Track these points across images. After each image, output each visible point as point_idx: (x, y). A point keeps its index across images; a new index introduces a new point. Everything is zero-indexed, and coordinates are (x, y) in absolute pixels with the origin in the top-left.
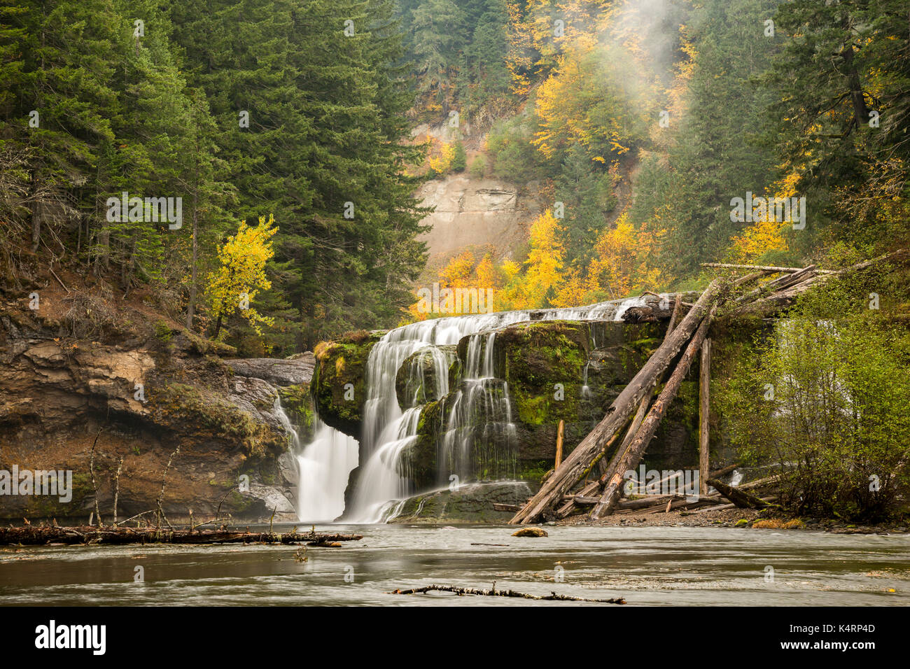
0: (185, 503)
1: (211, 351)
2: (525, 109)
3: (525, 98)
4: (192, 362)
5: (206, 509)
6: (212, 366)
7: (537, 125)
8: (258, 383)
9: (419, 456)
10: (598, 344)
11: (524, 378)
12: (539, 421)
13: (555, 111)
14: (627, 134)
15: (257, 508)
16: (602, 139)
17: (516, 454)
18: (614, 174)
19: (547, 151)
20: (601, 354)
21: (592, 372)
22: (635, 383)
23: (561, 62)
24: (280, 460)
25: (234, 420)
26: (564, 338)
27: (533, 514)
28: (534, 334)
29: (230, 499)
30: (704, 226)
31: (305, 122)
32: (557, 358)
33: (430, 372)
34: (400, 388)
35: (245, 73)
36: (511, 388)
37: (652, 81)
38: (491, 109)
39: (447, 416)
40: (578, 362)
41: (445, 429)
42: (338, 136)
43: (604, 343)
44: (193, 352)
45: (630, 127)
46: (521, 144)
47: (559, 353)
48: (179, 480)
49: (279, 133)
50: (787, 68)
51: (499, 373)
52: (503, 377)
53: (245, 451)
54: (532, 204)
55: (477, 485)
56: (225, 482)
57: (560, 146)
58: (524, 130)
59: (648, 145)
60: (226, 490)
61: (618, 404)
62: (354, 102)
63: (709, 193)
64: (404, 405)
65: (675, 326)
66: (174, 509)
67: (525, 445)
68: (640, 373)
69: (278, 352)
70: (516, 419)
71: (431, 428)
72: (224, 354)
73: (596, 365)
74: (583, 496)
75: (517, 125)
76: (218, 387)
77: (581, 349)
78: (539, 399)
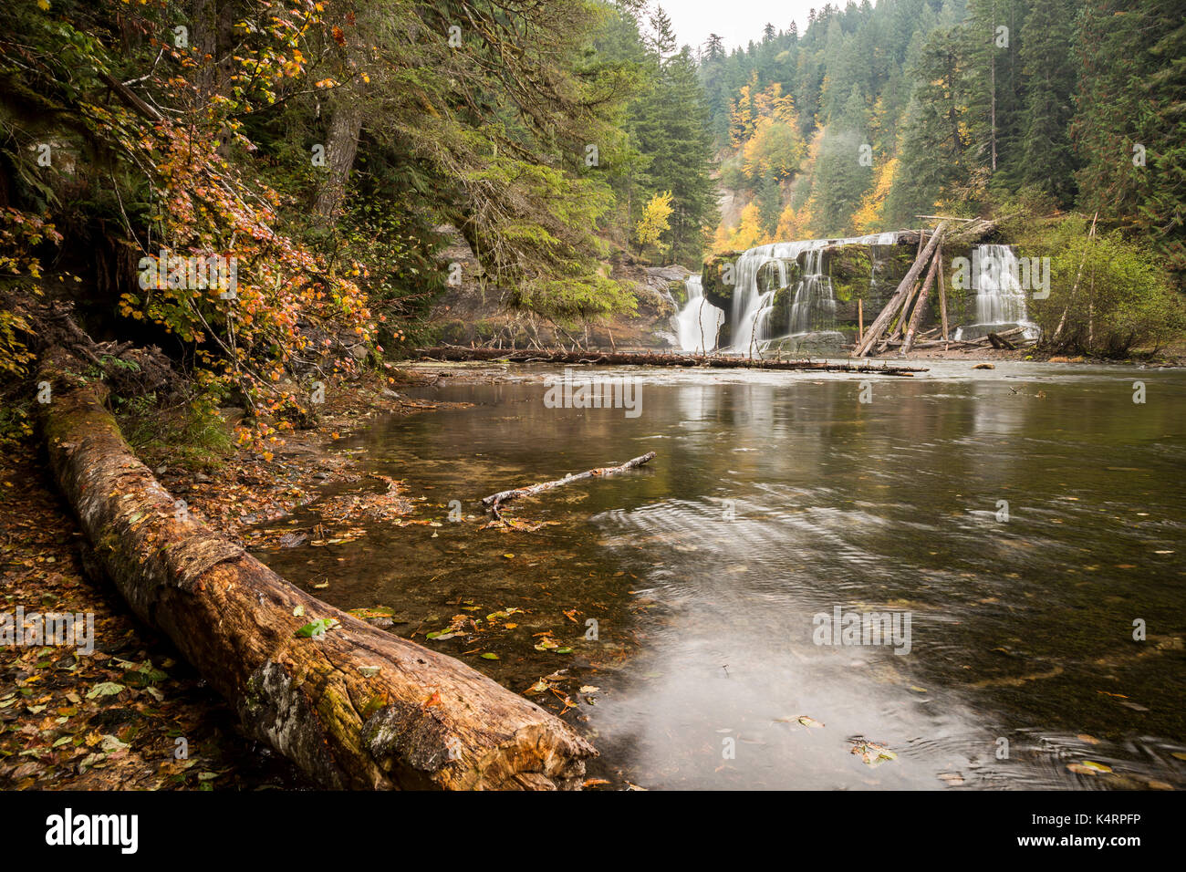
0: (628, 340)
1: (639, 262)
2: (738, 155)
3: (737, 149)
4: (631, 268)
5: (638, 343)
6: (639, 270)
7: (744, 161)
8: (659, 279)
9: (775, 318)
10: (877, 257)
11: (840, 276)
12: (847, 299)
13: (753, 155)
14: (789, 167)
15: (664, 344)
16: (777, 169)
17: (835, 317)
18: (782, 185)
19: (749, 175)
20: (880, 263)
21: (876, 273)
22: (907, 278)
23: (756, 131)
24: (671, 319)
25: (653, 298)
26: (861, 253)
27: (866, 350)
28: (846, 250)
29: (650, 338)
30: (837, 209)
31: (668, 147)
32: (857, 264)
33: (776, 272)
34: (759, 281)
35: (641, 123)
36: (832, 281)
37: (800, 141)
38: (721, 154)
39: (793, 296)
40: (869, 267)
41: (792, 303)
42: (682, 156)
43: (880, 257)
44: (631, 263)
45: (791, 163)
46: (736, 170)
47: (859, 261)
48: (625, 328)
49: (657, 153)
50: (922, 120)
51: (825, 272)
52: (828, 274)
53: (658, 314)
54: (742, 200)
55: (813, 334)
56: (648, 330)
57: (756, 172)
58: (738, 164)
59: (799, 171)
60: (648, 334)
61: (900, 289)
62: (687, 138)
63: (840, 193)
64: (761, 290)
65: (923, 248)
66: (621, 343)
67: (840, 312)
68: (910, 273)
69: (663, 265)
70: (835, 298)
71: (783, 302)
72: (645, 264)
73: (878, 269)
74: (893, 340)
75: (734, 162)
76: (642, 281)
77: (869, 259)
78: (847, 287)
